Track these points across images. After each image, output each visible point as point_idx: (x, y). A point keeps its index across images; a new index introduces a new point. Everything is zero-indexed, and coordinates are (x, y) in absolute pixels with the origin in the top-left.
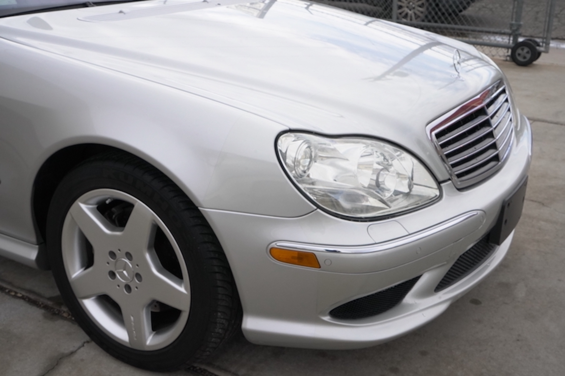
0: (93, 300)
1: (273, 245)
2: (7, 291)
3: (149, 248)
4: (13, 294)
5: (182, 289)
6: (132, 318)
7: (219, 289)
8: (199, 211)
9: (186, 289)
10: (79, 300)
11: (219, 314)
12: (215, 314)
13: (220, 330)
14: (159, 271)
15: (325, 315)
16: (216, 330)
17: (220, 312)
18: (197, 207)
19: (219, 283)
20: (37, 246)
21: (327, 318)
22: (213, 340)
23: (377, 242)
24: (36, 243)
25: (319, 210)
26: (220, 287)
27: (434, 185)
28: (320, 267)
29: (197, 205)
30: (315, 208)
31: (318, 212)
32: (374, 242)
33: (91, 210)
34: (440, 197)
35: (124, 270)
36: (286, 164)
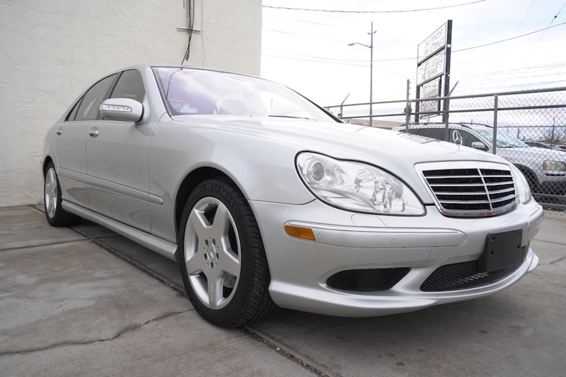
0: (197, 277)
1: (287, 224)
2: (165, 283)
3: (225, 235)
4: (167, 284)
5: (237, 261)
6: (212, 285)
7: (257, 259)
8: (247, 202)
9: (239, 261)
10: (189, 276)
11: (256, 279)
12: (253, 278)
13: (257, 293)
14: (228, 250)
15: (323, 283)
16: (254, 291)
17: (257, 277)
18: (247, 200)
19: (257, 256)
20: (177, 245)
21: (324, 285)
22: (252, 299)
23: (357, 225)
24: (176, 242)
25: (317, 200)
26: (257, 258)
27: (421, 206)
28: (315, 240)
29: (247, 198)
30: (315, 198)
31: (317, 201)
32: (354, 225)
33: (201, 214)
34: (425, 214)
35: (211, 252)
36: (302, 173)
